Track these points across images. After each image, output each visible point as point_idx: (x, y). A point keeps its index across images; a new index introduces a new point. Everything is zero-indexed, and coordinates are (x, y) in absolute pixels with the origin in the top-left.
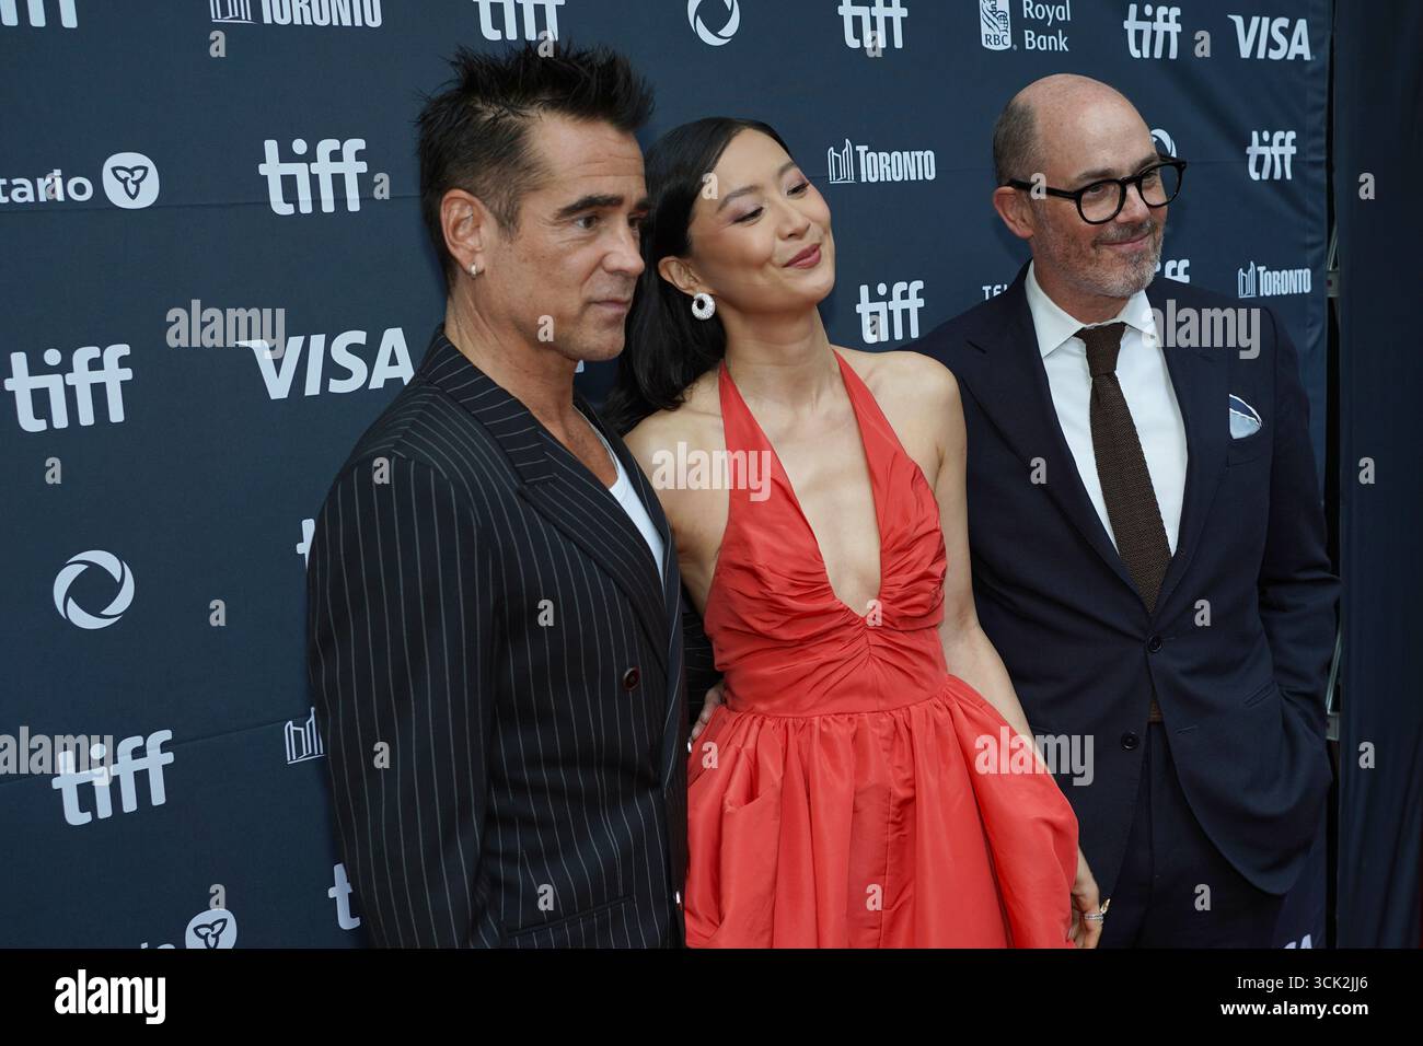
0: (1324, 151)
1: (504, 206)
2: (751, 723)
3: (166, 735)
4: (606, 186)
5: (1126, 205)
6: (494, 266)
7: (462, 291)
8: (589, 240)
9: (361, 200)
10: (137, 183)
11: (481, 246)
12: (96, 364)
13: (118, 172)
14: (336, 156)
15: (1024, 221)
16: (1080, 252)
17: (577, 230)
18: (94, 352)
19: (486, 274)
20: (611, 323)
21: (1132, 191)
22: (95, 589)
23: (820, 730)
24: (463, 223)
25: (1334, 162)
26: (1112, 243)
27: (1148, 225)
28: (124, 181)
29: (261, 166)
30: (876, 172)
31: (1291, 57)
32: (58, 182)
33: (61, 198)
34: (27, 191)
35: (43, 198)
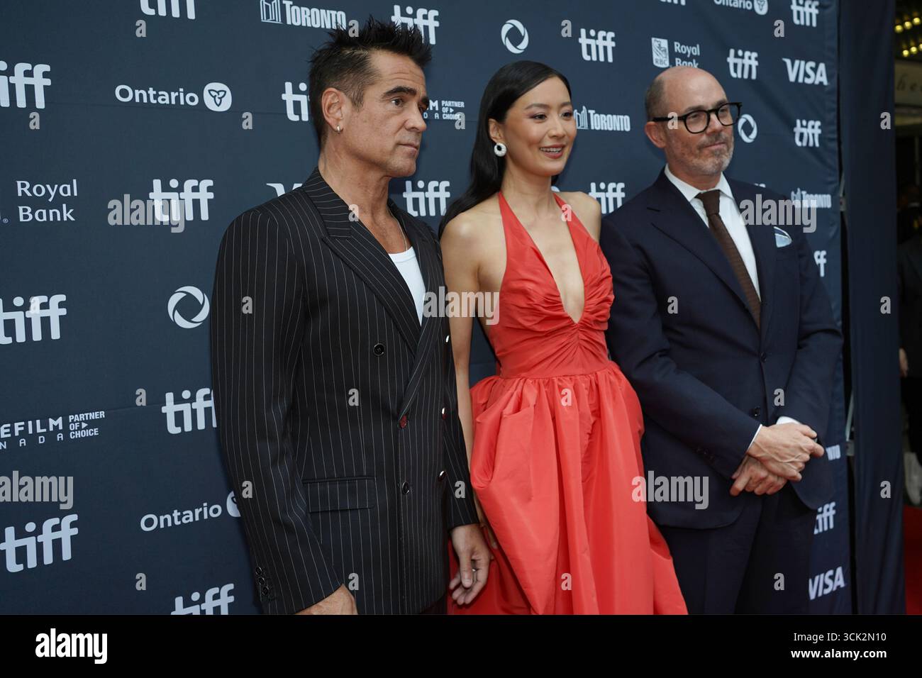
0: (836, 133)
1: (356, 94)
4: (409, 84)
5: (711, 123)
6: (349, 126)
7: (330, 142)
8: (399, 113)
10: (220, 98)
11: (342, 116)
12: (195, 189)
13: (211, 92)
15: (661, 139)
16: (691, 151)
17: (392, 106)
18: (195, 182)
19: (345, 131)
20: (410, 155)
21: (713, 116)
24: (333, 106)
25: (842, 138)
27: (724, 136)
28: (214, 97)
29: (283, 95)
30: (599, 124)
31: (817, 83)
32: (182, 95)
33: (182, 103)
34: (165, 98)
35: (173, 102)
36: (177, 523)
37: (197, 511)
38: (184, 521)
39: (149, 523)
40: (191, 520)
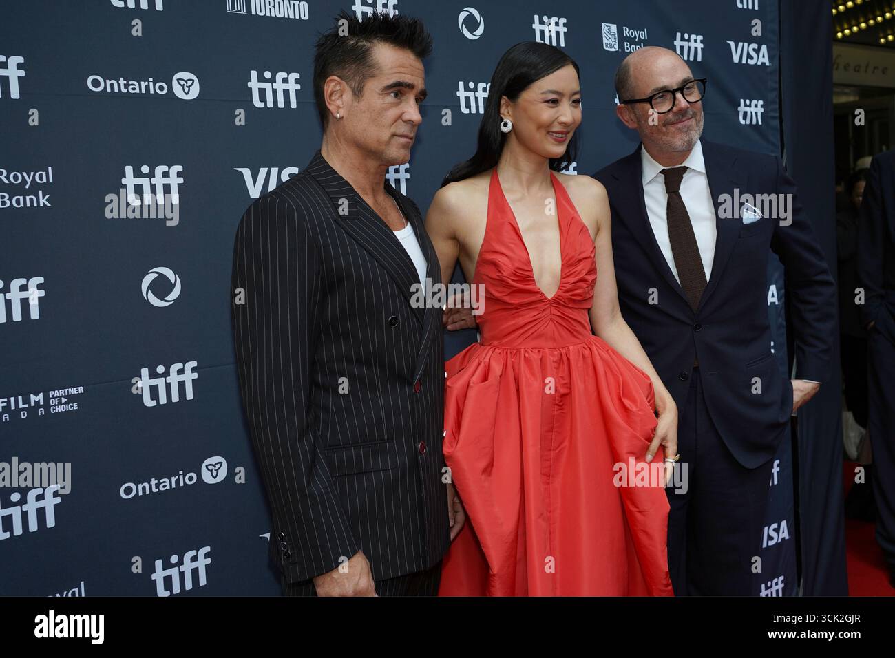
0: (778, 111)
1: (357, 84)
2: (489, 350)
3: (194, 364)
4: (407, 79)
5: (677, 102)
6: (348, 114)
7: (332, 128)
8: (397, 104)
9: (297, 103)
10: (189, 87)
11: (343, 104)
12: (166, 174)
13: (180, 81)
14: (285, 81)
17: (390, 98)
18: (165, 168)
19: (344, 118)
20: (404, 146)
22: (162, 287)
23: (525, 356)
24: (335, 93)
25: (783, 117)
26: (673, 124)
27: (691, 113)
28: (183, 86)
29: (249, 83)
31: (759, 63)
32: (151, 84)
33: (152, 92)
34: (136, 88)
35: (143, 91)
36: (155, 490)
37: (174, 479)
38: (161, 488)
39: (128, 491)
40: (168, 487)
